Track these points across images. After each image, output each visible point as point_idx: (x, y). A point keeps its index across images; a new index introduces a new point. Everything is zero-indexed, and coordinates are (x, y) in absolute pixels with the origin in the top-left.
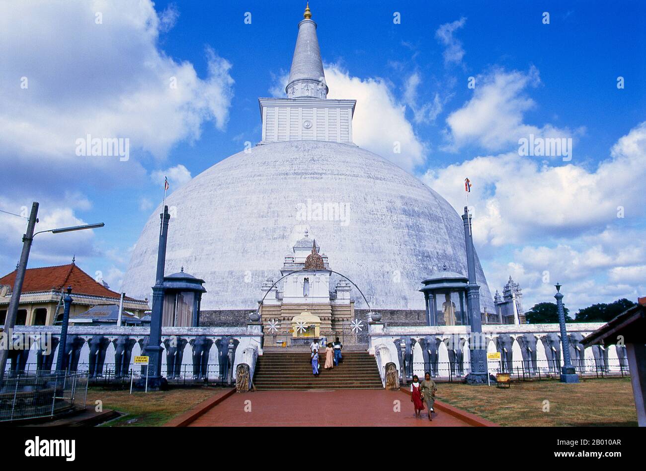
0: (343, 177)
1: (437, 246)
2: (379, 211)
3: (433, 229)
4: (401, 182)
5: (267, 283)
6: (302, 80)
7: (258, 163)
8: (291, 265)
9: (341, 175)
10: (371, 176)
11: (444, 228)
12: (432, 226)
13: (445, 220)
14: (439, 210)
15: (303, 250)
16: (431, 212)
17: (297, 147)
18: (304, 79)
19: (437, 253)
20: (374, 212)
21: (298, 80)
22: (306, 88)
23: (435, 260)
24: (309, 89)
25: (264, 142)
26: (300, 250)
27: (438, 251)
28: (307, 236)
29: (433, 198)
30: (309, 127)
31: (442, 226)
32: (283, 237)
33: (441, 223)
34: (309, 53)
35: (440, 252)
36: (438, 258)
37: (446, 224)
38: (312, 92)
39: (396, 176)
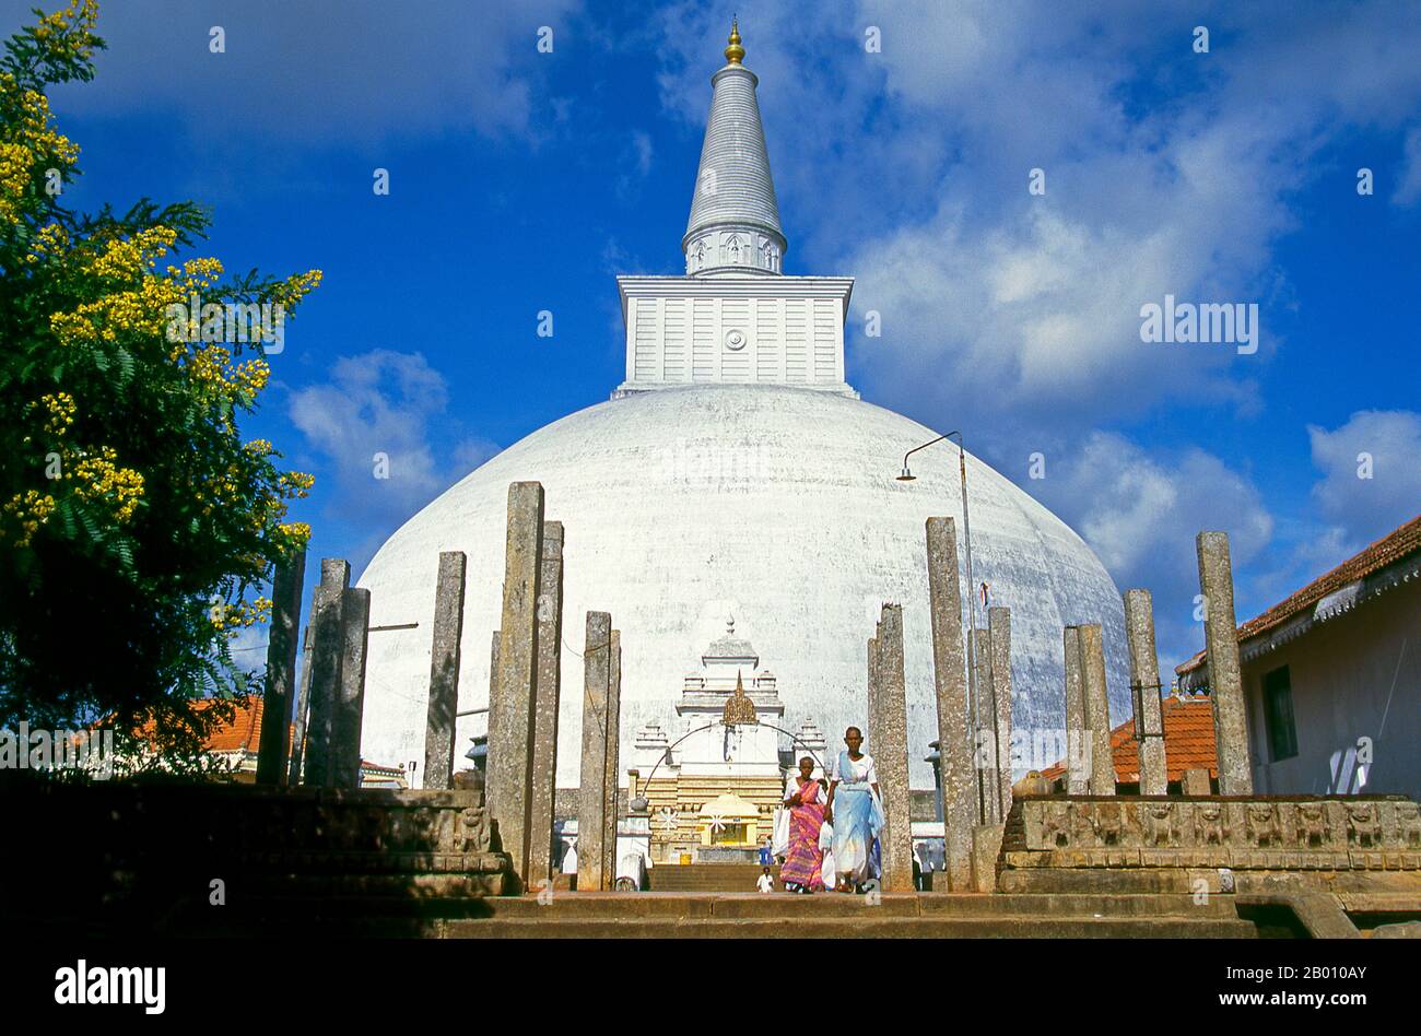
0: (815, 485)
1: (1030, 644)
2: (897, 565)
3: (1023, 603)
4: (950, 494)
5: (647, 731)
6: (722, 224)
7: (620, 450)
8: (697, 694)
9: (809, 481)
10: (880, 483)
11: (1052, 600)
12: (1021, 598)
13: (1056, 579)
14: (1041, 558)
15: (724, 663)
16: (1021, 563)
17: (709, 408)
18: (726, 223)
19: (1031, 661)
20: (884, 569)
21: (712, 226)
22: (732, 245)
23: (1025, 676)
24: (740, 245)
25: (632, 384)
26: (718, 663)
27: (1033, 655)
28: (733, 631)
29: (1029, 527)
30: (738, 346)
31: (1048, 595)
32: (681, 627)
33: (1046, 588)
34: (739, 153)
35: (1038, 658)
36: (1032, 673)
37: (1058, 589)
38: (745, 254)
39: (939, 480)
